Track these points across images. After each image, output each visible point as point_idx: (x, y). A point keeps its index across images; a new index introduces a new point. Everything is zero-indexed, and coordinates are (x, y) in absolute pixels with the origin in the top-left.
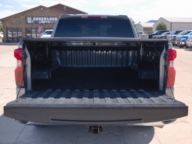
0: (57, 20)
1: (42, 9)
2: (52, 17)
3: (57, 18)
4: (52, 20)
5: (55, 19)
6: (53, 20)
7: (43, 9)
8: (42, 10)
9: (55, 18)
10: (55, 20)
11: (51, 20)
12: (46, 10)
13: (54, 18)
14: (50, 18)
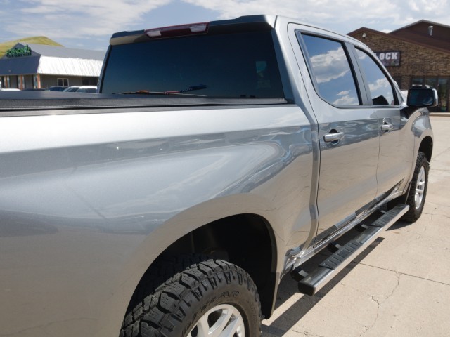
0: (396, 58)
1: (364, 36)
2: (385, 52)
3: (396, 53)
4: (385, 59)
5: (391, 56)
6: (388, 58)
7: (367, 36)
8: (364, 38)
9: (393, 53)
10: (393, 58)
11: (383, 58)
12: (373, 38)
13: (389, 54)
14: (381, 54)
